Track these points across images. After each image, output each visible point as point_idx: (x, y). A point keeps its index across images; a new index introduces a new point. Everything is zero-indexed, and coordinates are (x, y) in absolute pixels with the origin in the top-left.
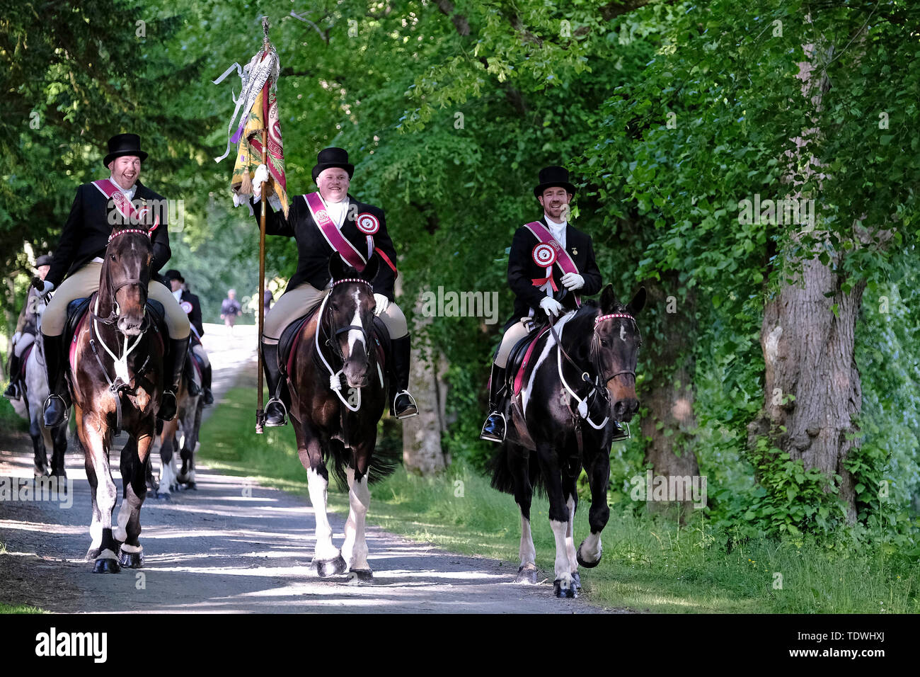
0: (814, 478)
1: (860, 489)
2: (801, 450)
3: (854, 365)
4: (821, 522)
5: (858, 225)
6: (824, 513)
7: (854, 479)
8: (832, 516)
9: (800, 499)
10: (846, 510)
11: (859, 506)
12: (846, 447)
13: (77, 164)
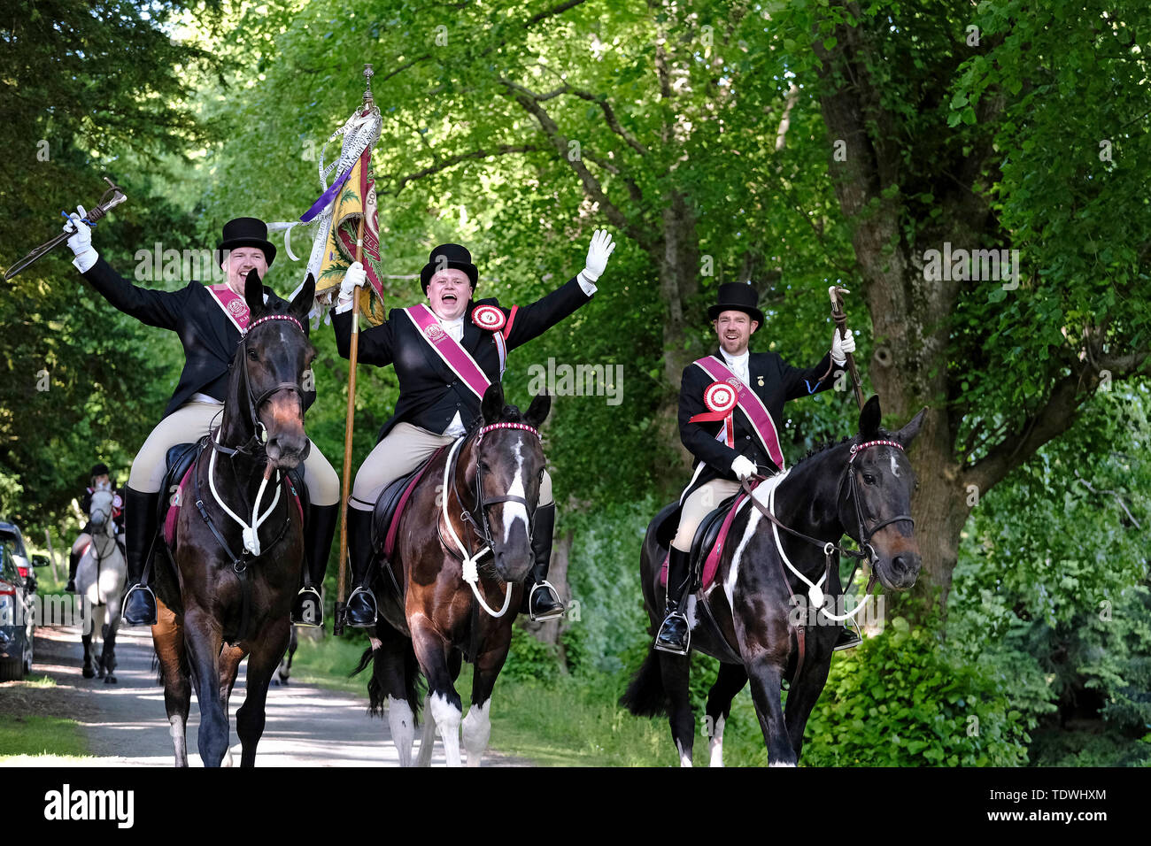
0: (543, 647)
1: (570, 654)
2: (535, 630)
3: (567, 580)
4: (546, 673)
5: (572, 498)
6: (549, 667)
7: (567, 648)
8: (553, 670)
9: (535, 660)
10: (561, 666)
11: (569, 664)
12: (562, 629)
13: (106, 453)
